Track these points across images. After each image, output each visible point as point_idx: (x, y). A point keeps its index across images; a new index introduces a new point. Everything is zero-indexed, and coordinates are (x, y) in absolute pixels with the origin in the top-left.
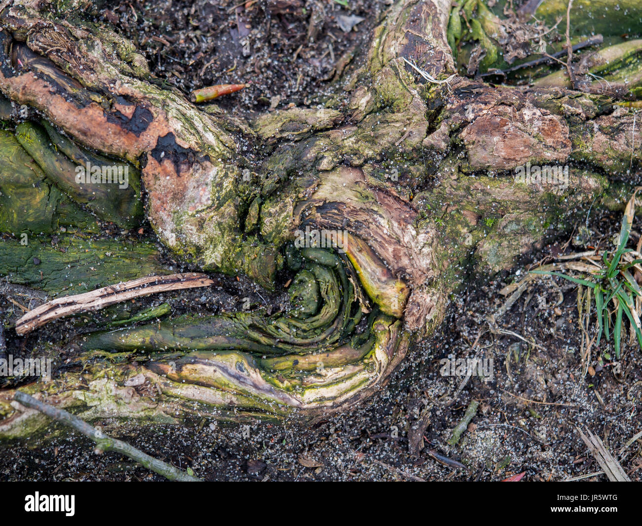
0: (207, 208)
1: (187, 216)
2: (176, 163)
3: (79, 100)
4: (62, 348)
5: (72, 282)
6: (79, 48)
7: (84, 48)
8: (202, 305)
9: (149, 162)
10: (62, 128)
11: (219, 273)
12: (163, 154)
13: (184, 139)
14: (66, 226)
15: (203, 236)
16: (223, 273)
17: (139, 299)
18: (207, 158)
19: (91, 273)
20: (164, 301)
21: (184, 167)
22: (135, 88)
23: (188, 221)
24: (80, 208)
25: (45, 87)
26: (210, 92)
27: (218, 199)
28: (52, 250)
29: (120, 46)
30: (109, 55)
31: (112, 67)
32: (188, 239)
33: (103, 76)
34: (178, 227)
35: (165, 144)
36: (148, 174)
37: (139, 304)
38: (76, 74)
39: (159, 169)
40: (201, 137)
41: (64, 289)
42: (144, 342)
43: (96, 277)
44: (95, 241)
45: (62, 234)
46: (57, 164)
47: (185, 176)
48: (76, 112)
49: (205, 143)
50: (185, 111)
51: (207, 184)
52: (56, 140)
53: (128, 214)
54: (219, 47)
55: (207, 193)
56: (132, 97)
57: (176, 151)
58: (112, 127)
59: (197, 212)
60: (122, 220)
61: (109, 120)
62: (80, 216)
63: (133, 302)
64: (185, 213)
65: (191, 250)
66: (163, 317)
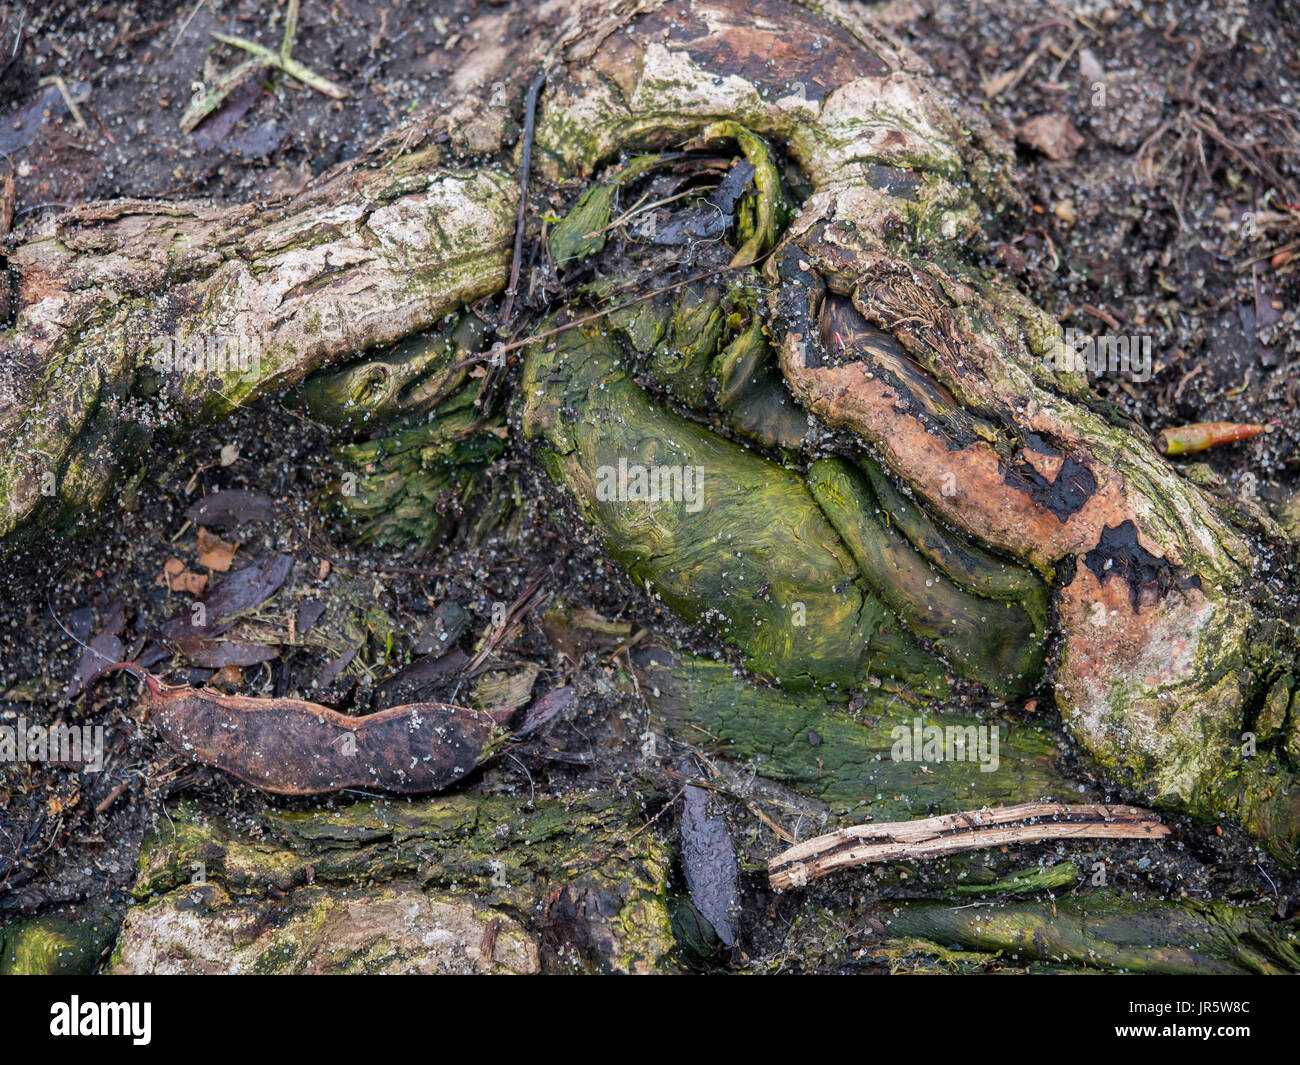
0: (1183, 684)
1: (1138, 694)
2: (1135, 586)
3: (949, 431)
4: (851, 925)
5: (882, 791)
6: (957, 323)
7: (968, 324)
8: (1139, 874)
9: (1079, 576)
10: (908, 483)
11: (1182, 813)
12: (1110, 563)
13: (1153, 538)
14: (882, 676)
15: (1166, 738)
16: (1190, 815)
17: (1015, 847)
18: (1196, 581)
19: (921, 778)
20: (1066, 857)
21: (1148, 595)
22: (1062, 419)
23: (1139, 705)
24: (916, 643)
25: (885, 396)
26: (1195, 435)
27: (1208, 667)
28: (848, 719)
29: (1031, 325)
30: (1012, 342)
31: (1019, 371)
32: (1133, 740)
33: (1003, 386)
34: (1116, 713)
35: (1116, 544)
36: (1072, 599)
37: (1014, 857)
38: (946, 376)
39: (1098, 593)
40: (1186, 536)
41: (863, 802)
42: (1020, 938)
43: (931, 788)
44: (936, 713)
45: (872, 690)
46: (887, 553)
47: (1149, 613)
48: (945, 455)
49: (1193, 551)
50: (1158, 478)
51: (1189, 635)
52: (889, 502)
53: (1011, 670)
54: (1213, 340)
55: (1187, 653)
56: (1058, 438)
57: (1136, 561)
58: (1015, 496)
59: (1162, 689)
60: (998, 681)
61: (1008, 480)
62: (914, 661)
63: (1004, 850)
64: (1136, 687)
65: (1135, 762)
66: (1062, 890)
